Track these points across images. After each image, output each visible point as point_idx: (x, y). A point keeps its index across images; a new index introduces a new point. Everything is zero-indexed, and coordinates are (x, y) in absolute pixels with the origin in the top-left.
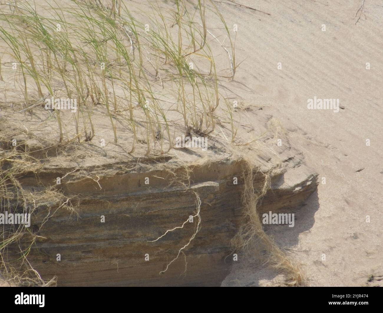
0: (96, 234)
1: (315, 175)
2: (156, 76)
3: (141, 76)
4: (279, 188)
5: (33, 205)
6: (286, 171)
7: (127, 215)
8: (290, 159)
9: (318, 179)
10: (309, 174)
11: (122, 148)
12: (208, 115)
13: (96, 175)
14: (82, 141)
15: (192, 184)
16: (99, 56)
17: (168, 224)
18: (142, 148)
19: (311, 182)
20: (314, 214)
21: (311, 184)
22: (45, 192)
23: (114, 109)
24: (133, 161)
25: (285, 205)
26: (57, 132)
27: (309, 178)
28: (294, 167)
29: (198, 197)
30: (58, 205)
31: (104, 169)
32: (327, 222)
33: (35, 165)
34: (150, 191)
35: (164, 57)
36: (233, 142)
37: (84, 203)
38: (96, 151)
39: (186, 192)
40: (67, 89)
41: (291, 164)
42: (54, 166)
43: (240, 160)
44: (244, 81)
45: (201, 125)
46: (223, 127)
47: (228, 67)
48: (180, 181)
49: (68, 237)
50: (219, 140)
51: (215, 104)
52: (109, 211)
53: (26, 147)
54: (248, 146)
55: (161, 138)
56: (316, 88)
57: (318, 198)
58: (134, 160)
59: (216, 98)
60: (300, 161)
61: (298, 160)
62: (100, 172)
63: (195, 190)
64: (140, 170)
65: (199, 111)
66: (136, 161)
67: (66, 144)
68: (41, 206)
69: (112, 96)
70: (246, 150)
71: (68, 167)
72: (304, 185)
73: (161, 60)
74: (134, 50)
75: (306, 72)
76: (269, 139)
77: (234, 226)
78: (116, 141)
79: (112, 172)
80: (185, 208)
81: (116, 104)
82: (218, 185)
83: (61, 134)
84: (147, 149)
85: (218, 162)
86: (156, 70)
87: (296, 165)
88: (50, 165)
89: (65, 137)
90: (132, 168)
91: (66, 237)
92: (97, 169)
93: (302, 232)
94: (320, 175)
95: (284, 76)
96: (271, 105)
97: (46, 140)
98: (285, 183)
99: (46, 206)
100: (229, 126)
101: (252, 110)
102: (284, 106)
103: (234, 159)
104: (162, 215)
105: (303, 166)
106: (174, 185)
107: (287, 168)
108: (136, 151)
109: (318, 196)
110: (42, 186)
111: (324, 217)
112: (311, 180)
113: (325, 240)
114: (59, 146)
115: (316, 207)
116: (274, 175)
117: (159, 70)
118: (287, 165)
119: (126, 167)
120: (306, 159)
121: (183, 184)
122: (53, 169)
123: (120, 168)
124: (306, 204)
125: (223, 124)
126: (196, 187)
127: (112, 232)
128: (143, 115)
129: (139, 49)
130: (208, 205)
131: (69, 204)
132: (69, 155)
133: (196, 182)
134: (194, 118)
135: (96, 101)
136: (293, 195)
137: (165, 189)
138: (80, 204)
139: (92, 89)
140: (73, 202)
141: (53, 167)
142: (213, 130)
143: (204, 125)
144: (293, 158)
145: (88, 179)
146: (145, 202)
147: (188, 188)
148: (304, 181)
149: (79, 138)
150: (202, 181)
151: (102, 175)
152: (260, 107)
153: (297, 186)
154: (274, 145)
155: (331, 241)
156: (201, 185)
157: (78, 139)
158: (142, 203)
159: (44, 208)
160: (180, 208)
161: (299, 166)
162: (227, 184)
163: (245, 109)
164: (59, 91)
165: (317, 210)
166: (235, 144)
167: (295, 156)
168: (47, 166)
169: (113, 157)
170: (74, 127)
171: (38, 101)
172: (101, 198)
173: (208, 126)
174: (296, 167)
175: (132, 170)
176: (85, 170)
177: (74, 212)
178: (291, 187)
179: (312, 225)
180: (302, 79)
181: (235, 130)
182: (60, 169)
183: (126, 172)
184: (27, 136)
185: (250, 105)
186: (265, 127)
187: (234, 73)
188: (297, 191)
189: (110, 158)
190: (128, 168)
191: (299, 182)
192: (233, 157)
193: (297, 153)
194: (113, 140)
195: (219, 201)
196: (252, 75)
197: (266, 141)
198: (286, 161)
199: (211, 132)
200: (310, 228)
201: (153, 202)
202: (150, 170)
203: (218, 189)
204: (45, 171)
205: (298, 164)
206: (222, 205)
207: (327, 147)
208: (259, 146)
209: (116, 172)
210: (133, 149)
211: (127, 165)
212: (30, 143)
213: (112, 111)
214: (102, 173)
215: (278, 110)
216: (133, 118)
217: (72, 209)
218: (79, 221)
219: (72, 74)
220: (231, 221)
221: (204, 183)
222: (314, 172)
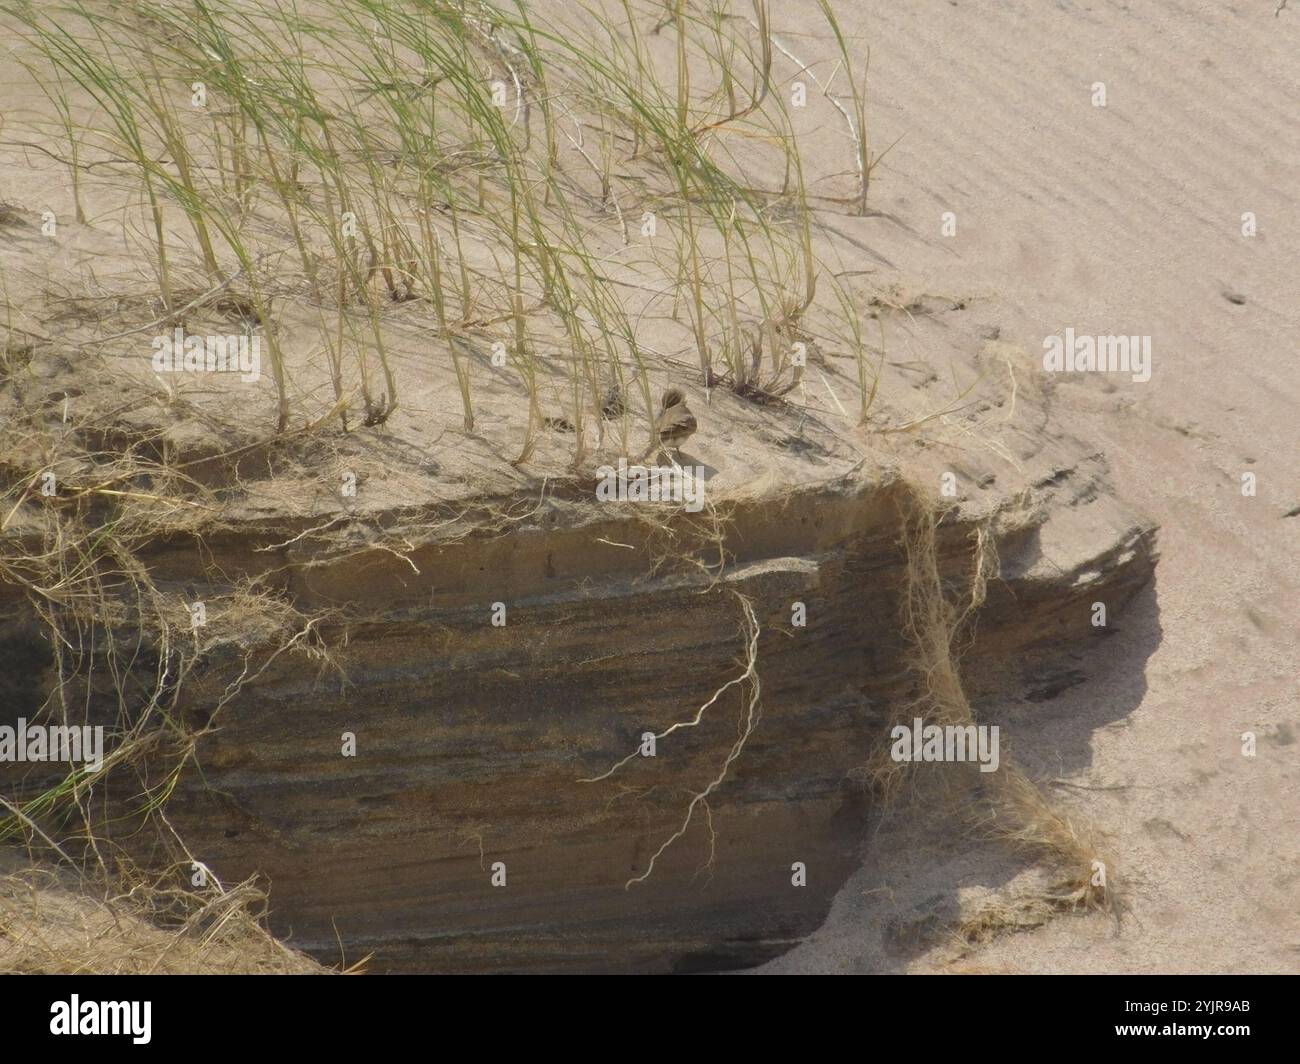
0: (407, 739)
1: (1145, 530)
2: (604, 199)
3: (550, 201)
4: (1026, 577)
5: (191, 644)
6: (1047, 519)
7: (512, 675)
8: (1061, 475)
9: (1155, 542)
10: (1126, 528)
11: (488, 445)
12: (779, 331)
13: (405, 540)
14: (354, 425)
15: (730, 565)
16: (408, 135)
17: (649, 701)
18: (558, 445)
19: (1133, 552)
20: (1146, 661)
21: (1131, 561)
22: (232, 599)
23: (461, 314)
24: (529, 490)
25: (1046, 632)
26: (271, 397)
27: (1125, 539)
28: (1074, 503)
29: (748, 608)
30: (275, 640)
31: (428, 519)
32: (1189, 689)
33: (197, 508)
34: (586, 593)
35: (630, 135)
36: (866, 420)
37: (363, 634)
38: (402, 459)
39: (710, 593)
40: (302, 248)
41: (1064, 492)
42: (262, 510)
43: (891, 483)
44: (901, 213)
45: (756, 365)
46: (830, 370)
47: (848, 166)
48: (687, 556)
49: (312, 750)
50: (819, 416)
51: (804, 292)
52: (449, 659)
53: (165, 449)
54: (917, 435)
55: (622, 413)
56: (1145, 232)
57: (1157, 610)
58: (531, 487)
59: (804, 273)
60: (1093, 480)
61: (1088, 478)
62: (417, 527)
63: (740, 585)
64: (553, 520)
65: (751, 318)
66: (536, 492)
67: (301, 436)
68: (219, 648)
69: (456, 271)
70: (908, 449)
71: (307, 515)
72: (1108, 565)
73: (621, 144)
74: (527, 113)
75: (1112, 179)
76: (988, 409)
77: (873, 708)
78: (469, 422)
79: (457, 530)
80: (706, 647)
81: (467, 298)
82: (816, 569)
83: (284, 402)
84: (575, 450)
85: (815, 490)
86: (604, 181)
87: (1083, 495)
88: (248, 510)
89: (295, 411)
90: (523, 513)
91: (306, 749)
92: (406, 519)
93: (1103, 723)
94: (1163, 530)
95: (1036, 193)
96: (995, 294)
97: (231, 423)
98: (1045, 561)
99: (237, 646)
100: (850, 368)
101: (929, 311)
102: (1041, 296)
103: (869, 480)
104: (627, 672)
105: (1104, 499)
106: (669, 569)
107: (1050, 505)
108: (537, 455)
109: (1158, 600)
110: (224, 580)
111: (1177, 672)
112: (1131, 548)
113: (1181, 751)
114: (277, 443)
115: (1152, 638)
116: (1005, 531)
117: (613, 181)
118: (1051, 496)
119: (503, 511)
120: (1117, 476)
121: (700, 564)
122: (260, 522)
123: (485, 514)
124: (1118, 630)
125: (831, 360)
126: (743, 574)
127: (459, 732)
128: (559, 335)
129: (544, 107)
130: (783, 634)
131: (312, 639)
132: (312, 475)
133: (744, 560)
134: (732, 344)
135: (403, 290)
136: (1073, 598)
137: (637, 584)
138: (351, 639)
139: (386, 246)
140: (327, 633)
141: (260, 515)
142: (796, 384)
143: (766, 365)
144: (1071, 472)
145: (376, 554)
146: (569, 629)
147: (716, 580)
148: (1108, 553)
149: (343, 416)
150: (761, 556)
151: (423, 539)
152: (957, 301)
153: (1087, 567)
154: (1007, 431)
155: (1201, 751)
156: (758, 569)
157: (340, 420)
158: (560, 632)
159: (229, 652)
160: (689, 649)
161: (1091, 501)
162: (847, 565)
163: (907, 308)
164: (275, 257)
165: (1153, 647)
166: (871, 427)
167: (1076, 467)
168: (238, 512)
169: (461, 479)
170: (328, 378)
171: (207, 290)
172: (419, 618)
173: (779, 369)
174: (1080, 502)
175: (525, 522)
176: (365, 522)
177: (329, 666)
178: (1067, 573)
179: (1137, 700)
180: (1101, 202)
181: (870, 382)
182: (282, 521)
183: (505, 530)
184: (167, 411)
185: (924, 295)
186: (974, 368)
187: (866, 184)
188: (1083, 584)
189: (451, 482)
190: (511, 515)
191: (1091, 554)
192: (864, 471)
193: (1084, 456)
194: (461, 422)
195: (820, 621)
196: (928, 191)
197: (978, 416)
198: (1048, 483)
199: (790, 388)
200: (1131, 709)
201: (598, 628)
202: (588, 521)
203: (817, 581)
204: (231, 528)
205: (1089, 493)
206: (831, 636)
207: (1185, 433)
208: (954, 432)
209: (470, 527)
210: (528, 448)
211: (507, 506)
212: (178, 433)
213: (455, 322)
214: (423, 532)
215: (1020, 311)
216: (528, 346)
217: (321, 654)
218: (348, 696)
219: (318, 197)
220: (863, 690)
221: (770, 562)
222: (1144, 521)
